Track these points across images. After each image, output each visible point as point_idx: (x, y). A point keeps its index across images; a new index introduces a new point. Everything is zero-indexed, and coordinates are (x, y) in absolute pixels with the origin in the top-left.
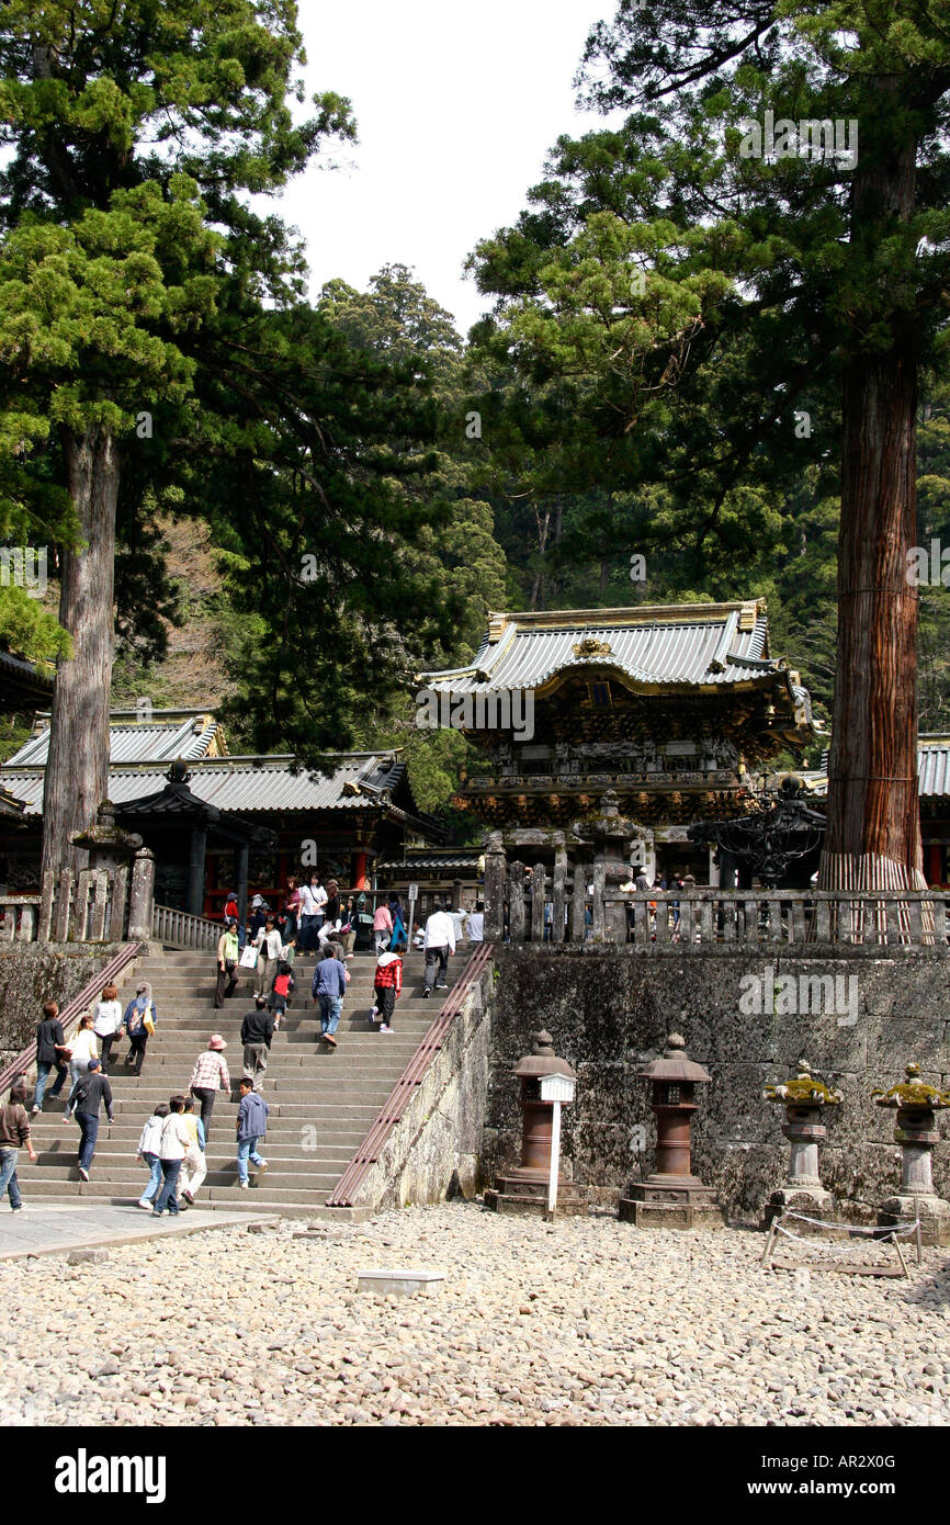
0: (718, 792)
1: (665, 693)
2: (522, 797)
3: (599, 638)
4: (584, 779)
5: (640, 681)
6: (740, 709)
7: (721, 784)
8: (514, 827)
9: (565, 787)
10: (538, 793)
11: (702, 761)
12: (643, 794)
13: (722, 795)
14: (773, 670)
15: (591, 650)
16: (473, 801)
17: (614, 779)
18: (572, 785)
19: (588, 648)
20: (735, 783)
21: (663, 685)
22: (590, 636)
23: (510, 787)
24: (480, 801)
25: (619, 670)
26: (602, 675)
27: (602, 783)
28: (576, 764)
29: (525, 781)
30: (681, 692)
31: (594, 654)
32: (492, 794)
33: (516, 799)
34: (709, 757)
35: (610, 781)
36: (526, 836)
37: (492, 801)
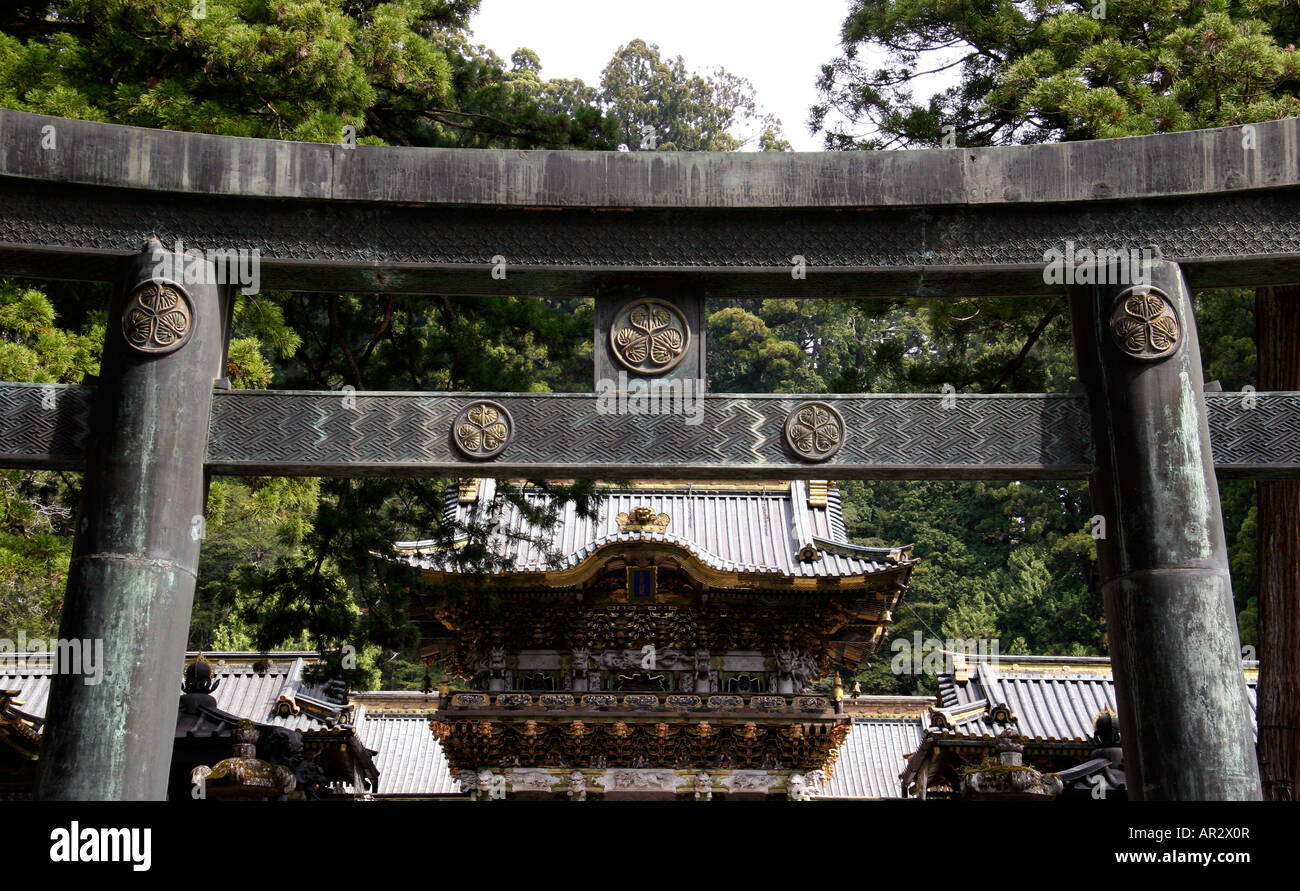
0: (807, 725)
1: (746, 585)
2: (532, 723)
3: (654, 506)
4: (620, 701)
5: (713, 568)
6: (836, 612)
7: (812, 714)
8: (511, 764)
9: (593, 710)
10: (555, 718)
11: (773, 682)
12: (704, 724)
13: (812, 729)
14: (893, 562)
15: (643, 523)
16: (459, 727)
17: (662, 701)
18: (602, 709)
19: (639, 519)
20: (830, 713)
21: (745, 576)
22: (644, 503)
23: (513, 708)
24: (469, 727)
25: (684, 552)
26: (658, 555)
27: (646, 707)
28: (596, 678)
29: (535, 700)
30: (766, 585)
31: (647, 527)
32: (485, 717)
33: (523, 726)
34: (785, 675)
35: (656, 704)
36: (529, 779)
37: (487, 728)
